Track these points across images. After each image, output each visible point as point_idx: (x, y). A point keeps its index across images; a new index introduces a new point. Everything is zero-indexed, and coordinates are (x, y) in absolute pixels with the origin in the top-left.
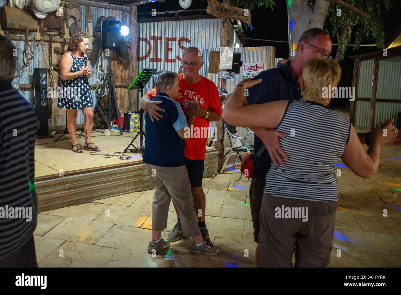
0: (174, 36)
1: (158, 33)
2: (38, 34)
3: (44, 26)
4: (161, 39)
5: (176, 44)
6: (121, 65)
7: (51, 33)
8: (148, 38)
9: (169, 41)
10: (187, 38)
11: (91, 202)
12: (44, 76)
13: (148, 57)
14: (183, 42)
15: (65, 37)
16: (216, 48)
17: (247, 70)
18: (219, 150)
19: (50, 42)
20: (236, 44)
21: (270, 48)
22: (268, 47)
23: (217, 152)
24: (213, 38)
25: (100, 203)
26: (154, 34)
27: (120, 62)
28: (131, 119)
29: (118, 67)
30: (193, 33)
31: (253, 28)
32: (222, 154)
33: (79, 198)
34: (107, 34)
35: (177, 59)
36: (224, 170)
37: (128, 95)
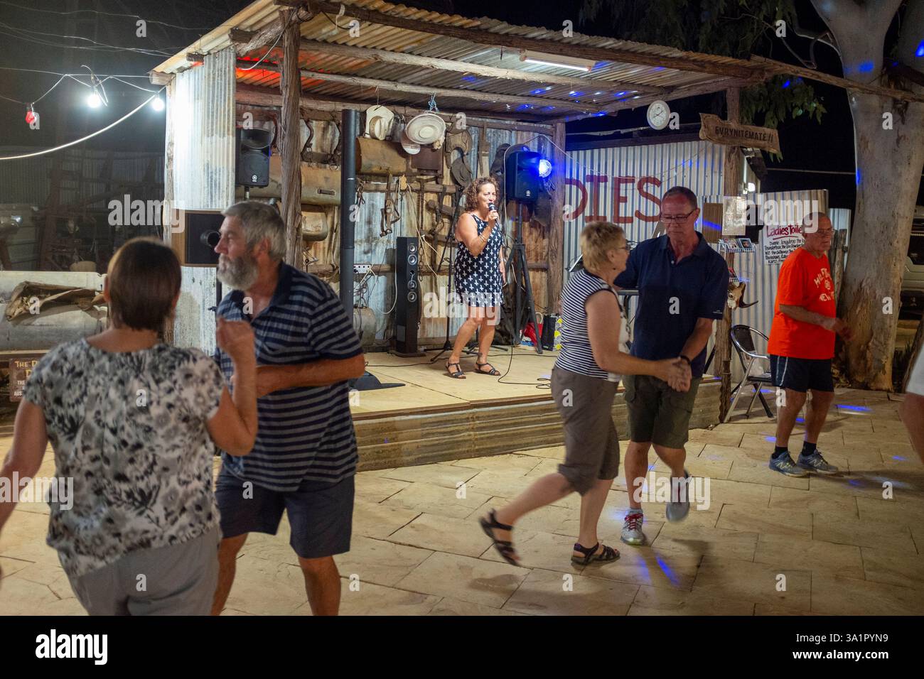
0: (630, 174)
1: (599, 171)
2: (403, 179)
3: (413, 166)
4: (605, 179)
5: (633, 189)
6: (536, 229)
7: (421, 177)
8: (581, 179)
9: (621, 184)
10: (654, 178)
11: (511, 453)
12: (413, 250)
13: (581, 215)
14: (647, 185)
15: (444, 183)
16: (712, 194)
17: (771, 235)
18: (721, 381)
19: (421, 192)
20: (749, 184)
21: (817, 192)
22: (812, 191)
23: (719, 384)
24: (705, 176)
25: (528, 455)
26: (592, 172)
27: (534, 225)
28: (556, 326)
29: (531, 233)
30: (666, 168)
31: (782, 158)
32: (727, 388)
33: (494, 445)
34: (517, 175)
35: (636, 216)
36: (730, 418)
37: (548, 284)
